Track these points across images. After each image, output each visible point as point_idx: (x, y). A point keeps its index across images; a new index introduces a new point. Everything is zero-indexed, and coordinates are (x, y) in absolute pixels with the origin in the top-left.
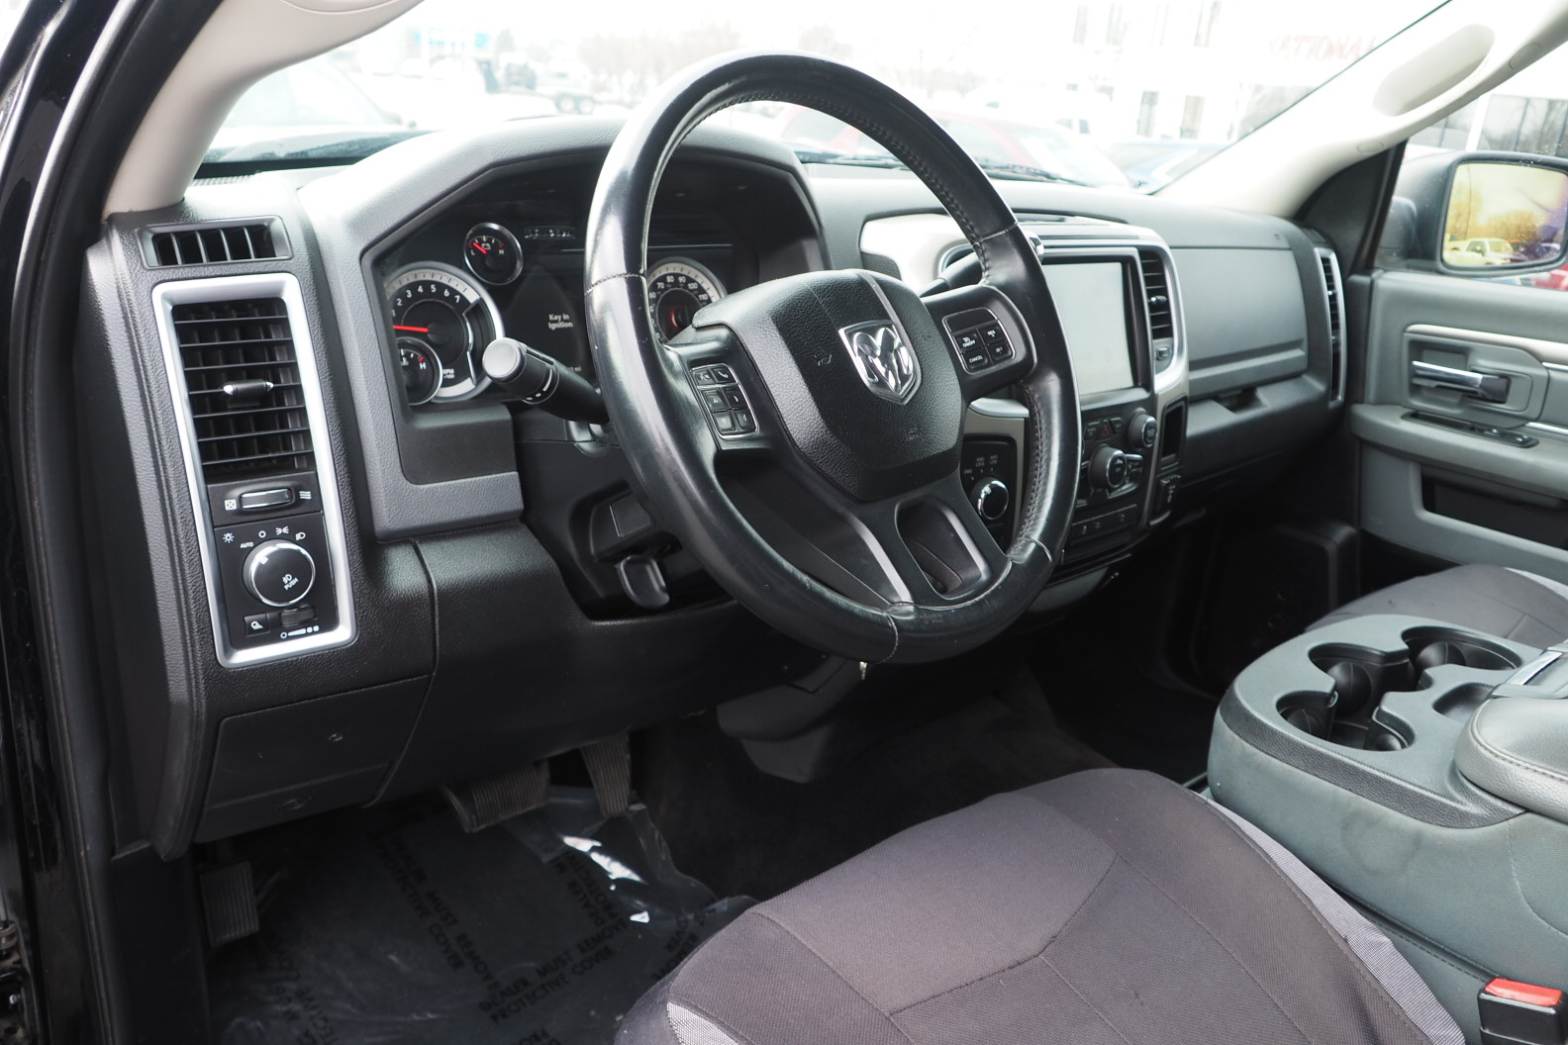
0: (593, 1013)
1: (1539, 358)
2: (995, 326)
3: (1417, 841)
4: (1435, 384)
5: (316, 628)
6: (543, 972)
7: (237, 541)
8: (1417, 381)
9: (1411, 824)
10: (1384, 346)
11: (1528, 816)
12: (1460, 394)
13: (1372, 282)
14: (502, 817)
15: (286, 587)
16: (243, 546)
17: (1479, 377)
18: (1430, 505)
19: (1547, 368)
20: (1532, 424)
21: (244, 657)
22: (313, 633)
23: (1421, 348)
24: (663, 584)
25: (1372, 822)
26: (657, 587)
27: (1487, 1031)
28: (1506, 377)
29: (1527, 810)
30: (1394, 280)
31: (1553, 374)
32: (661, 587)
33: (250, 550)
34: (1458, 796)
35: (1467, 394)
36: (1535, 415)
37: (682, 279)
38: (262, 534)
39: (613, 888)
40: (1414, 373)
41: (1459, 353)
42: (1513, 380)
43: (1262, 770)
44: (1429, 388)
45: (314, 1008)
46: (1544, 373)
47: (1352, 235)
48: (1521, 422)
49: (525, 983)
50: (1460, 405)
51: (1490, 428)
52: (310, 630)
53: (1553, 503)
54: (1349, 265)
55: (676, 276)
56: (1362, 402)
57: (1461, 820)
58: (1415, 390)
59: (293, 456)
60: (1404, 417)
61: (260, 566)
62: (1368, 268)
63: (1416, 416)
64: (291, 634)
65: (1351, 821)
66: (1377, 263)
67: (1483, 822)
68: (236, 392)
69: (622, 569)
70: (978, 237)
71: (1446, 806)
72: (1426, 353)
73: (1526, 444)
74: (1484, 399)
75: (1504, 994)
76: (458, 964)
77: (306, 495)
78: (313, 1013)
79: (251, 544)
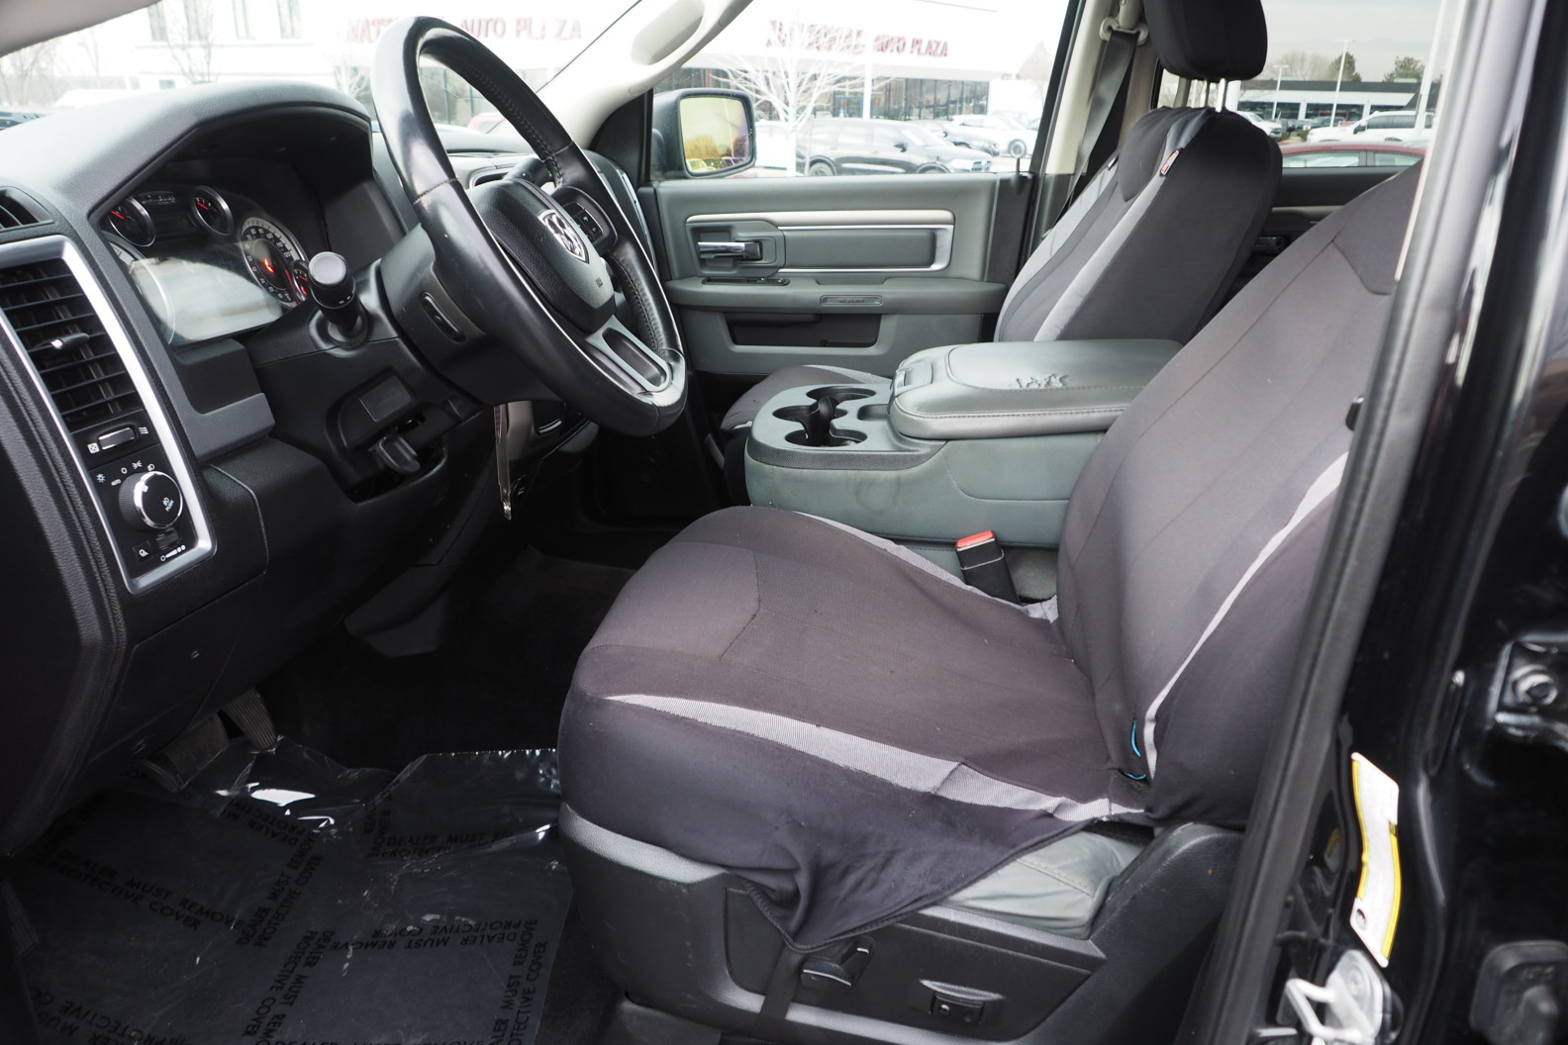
0: (340, 902)
1: (775, 225)
2: (586, 214)
3: (899, 483)
4: (713, 256)
5: (183, 547)
6: (274, 896)
7: (109, 480)
8: (703, 256)
9: (892, 474)
10: (675, 234)
11: (950, 443)
12: (732, 259)
13: (655, 191)
14: (200, 769)
15: (167, 509)
16: (113, 484)
17: (742, 245)
18: (736, 342)
19: (782, 230)
20: (781, 270)
21: (146, 581)
22: (183, 552)
23: (700, 232)
24: (414, 453)
25: (872, 483)
26: (408, 457)
27: (966, 568)
28: (758, 242)
29: (947, 440)
30: (667, 187)
31: (785, 233)
32: (413, 457)
33: (119, 485)
34: (906, 447)
35: (737, 258)
36: (782, 264)
37: (261, 231)
38: (124, 471)
39: (288, 813)
40: (700, 252)
41: (724, 231)
42: (764, 243)
43: (798, 480)
44: (710, 260)
45: (87, 1013)
46: (780, 234)
47: (633, 158)
48: (773, 271)
49: (266, 911)
50: (735, 267)
51: (760, 278)
52: (179, 550)
53: (811, 318)
54: (636, 181)
55: (257, 228)
56: (671, 279)
57: (918, 460)
58: (703, 262)
59: (107, 402)
60: (703, 283)
61: (144, 494)
62: (647, 182)
63: (709, 280)
64: (168, 556)
65: (859, 487)
66: (652, 178)
67: (929, 456)
68: (66, 347)
69: (382, 448)
70: (551, 152)
71: (907, 456)
72: (702, 236)
73: (784, 283)
74: (748, 259)
75: (965, 545)
76: (195, 924)
77: (144, 431)
78: (89, 1018)
79: (118, 481)
